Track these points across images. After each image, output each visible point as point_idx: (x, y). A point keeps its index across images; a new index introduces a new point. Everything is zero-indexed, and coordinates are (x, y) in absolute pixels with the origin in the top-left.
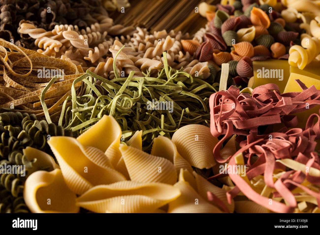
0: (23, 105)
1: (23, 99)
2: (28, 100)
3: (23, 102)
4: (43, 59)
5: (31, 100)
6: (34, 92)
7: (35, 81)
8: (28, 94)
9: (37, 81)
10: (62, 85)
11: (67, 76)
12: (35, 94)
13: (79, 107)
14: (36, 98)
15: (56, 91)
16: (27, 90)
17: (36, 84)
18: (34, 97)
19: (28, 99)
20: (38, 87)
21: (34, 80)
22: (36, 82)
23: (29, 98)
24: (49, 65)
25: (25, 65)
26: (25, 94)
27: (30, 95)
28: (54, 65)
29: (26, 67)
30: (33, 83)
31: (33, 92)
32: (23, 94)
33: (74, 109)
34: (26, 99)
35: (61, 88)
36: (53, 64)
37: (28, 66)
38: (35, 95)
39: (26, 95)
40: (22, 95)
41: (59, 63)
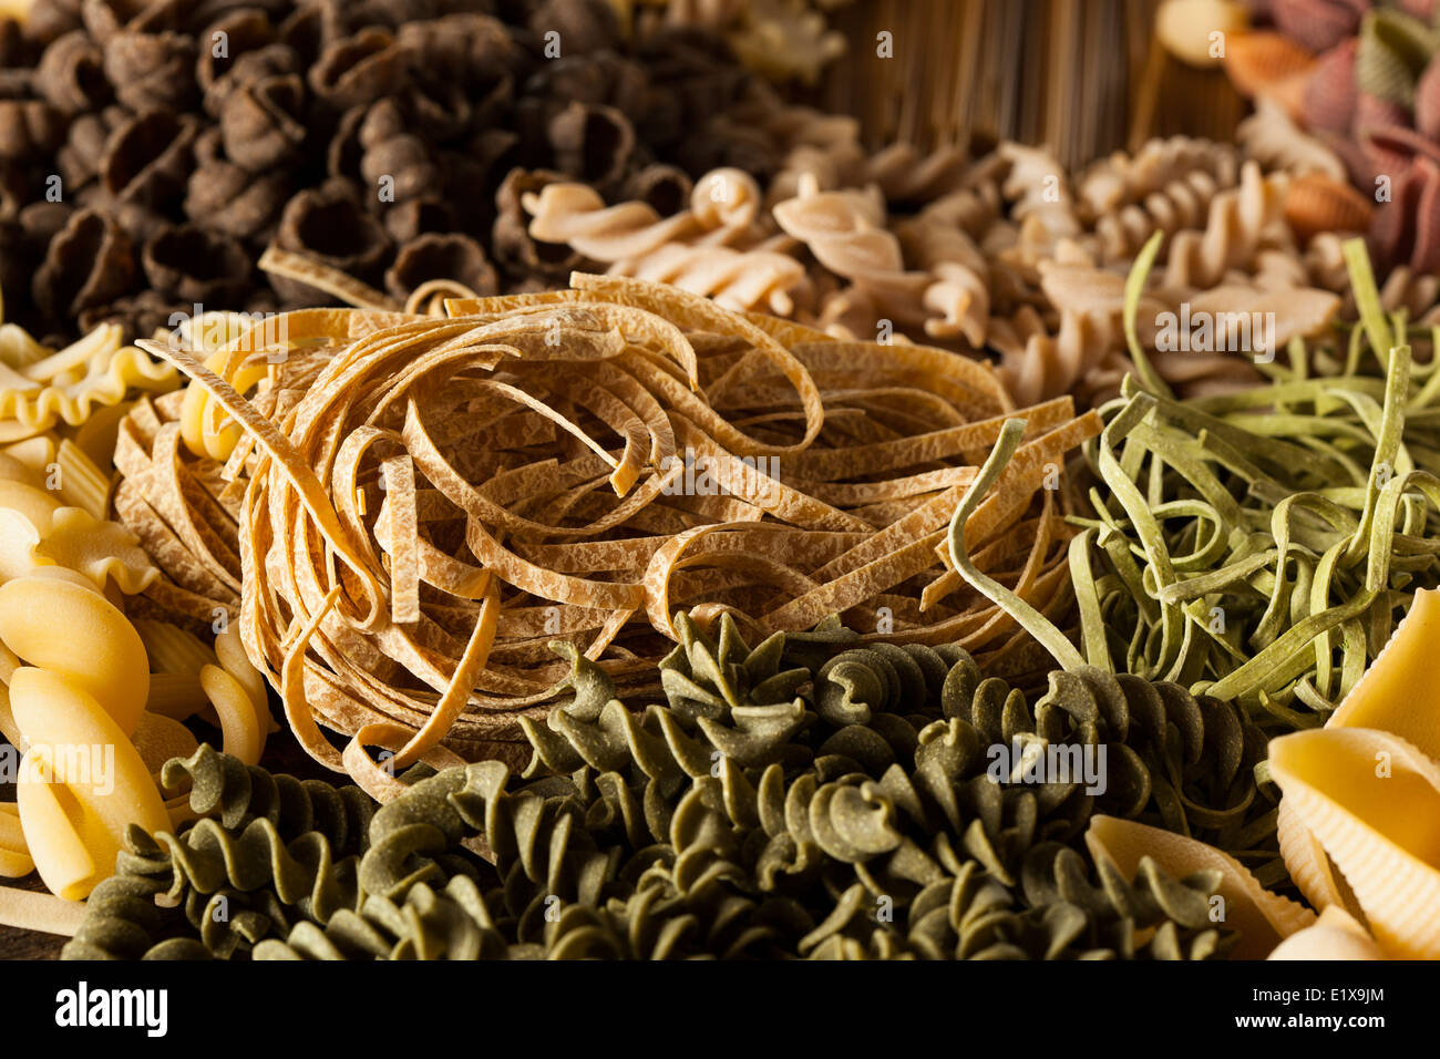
0: (863, 608)
1: (861, 575)
2: (883, 577)
3: (867, 589)
4: (821, 353)
5: (899, 573)
6: (892, 531)
7: (833, 473)
8: (866, 544)
9: (844, 470)
10: (1019, 472)
11: (988, 427)
12: (902, 537)
13: (1187, 574)
14: (916, 559)
15: (998, 510)
16: (852, 526)
17: (857, 487)
18: (905, 558)
19: (884, 570)
20: (879, 503)
21: (826, 469)
22: (838, 476)
23: (888, 564)
24: (839, 383)
25: (752, 397)
26: (848, 545)
27: (879, 547)
28: (863, 378)
29: (763, 405)
30: (834, 486)
31: (887, 531)
32: (839, 546)
33: (1168, 587)
34: (873, 572)
35: (1012, 489)
36: (856, 373)
37: (770, 400)
38: (899, 542)
39: (857, 552)
40: (831, 553)
41: (887, 366)
